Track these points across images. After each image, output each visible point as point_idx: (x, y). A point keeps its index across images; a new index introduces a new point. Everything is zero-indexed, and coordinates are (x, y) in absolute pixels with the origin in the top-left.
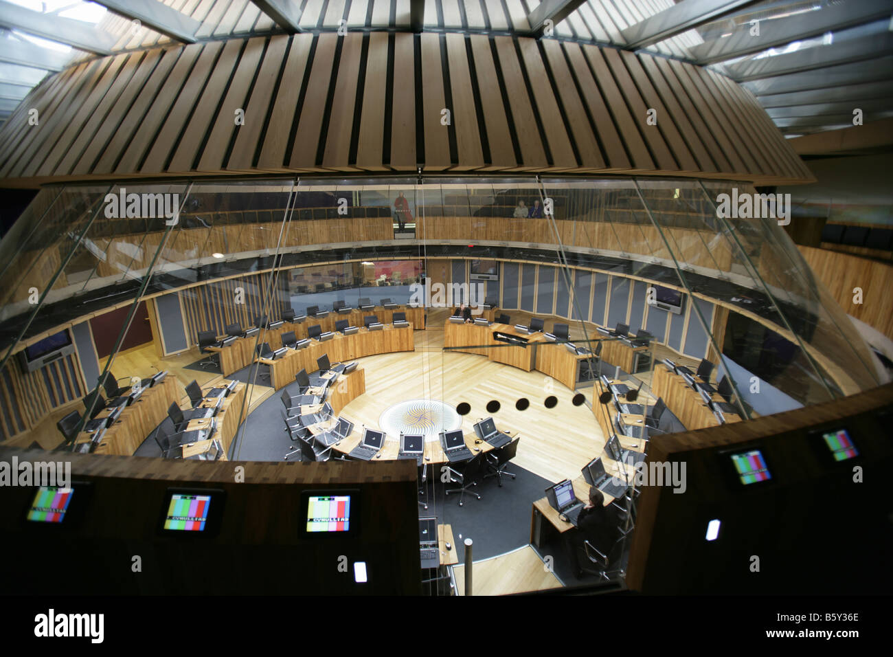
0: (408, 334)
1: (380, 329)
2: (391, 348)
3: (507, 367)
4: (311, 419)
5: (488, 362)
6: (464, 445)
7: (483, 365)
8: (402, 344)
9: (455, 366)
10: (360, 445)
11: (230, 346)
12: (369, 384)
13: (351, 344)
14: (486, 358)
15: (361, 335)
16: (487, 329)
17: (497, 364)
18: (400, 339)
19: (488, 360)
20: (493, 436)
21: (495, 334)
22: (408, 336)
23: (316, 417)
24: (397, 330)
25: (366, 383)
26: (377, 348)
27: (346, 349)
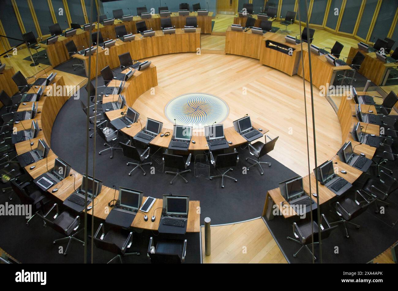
0: (195, 38)
1: (173, 33)
2: (182, 49)
3: (274, 71)
4: (110, 106)
5: (259, 65)
6: (224, 137)
7: (254, 67)
8: (190, 46)
9: (231, 67)
10: (143, 130)
11: (54, 43)
12: (160, 79)
13: (149, 44)
14: (257, 62)
15: (157, 38)
16: (261, 37)
17: (266, 67)
18: (189, 42)
19: (259, 63)
20: (248, 131)
21: (268, 42)
22: (195, 40)
23: (114, 105)
24: (187, 35)
25: (158, 77)
26: (170, 49)
27: (145, 49)
